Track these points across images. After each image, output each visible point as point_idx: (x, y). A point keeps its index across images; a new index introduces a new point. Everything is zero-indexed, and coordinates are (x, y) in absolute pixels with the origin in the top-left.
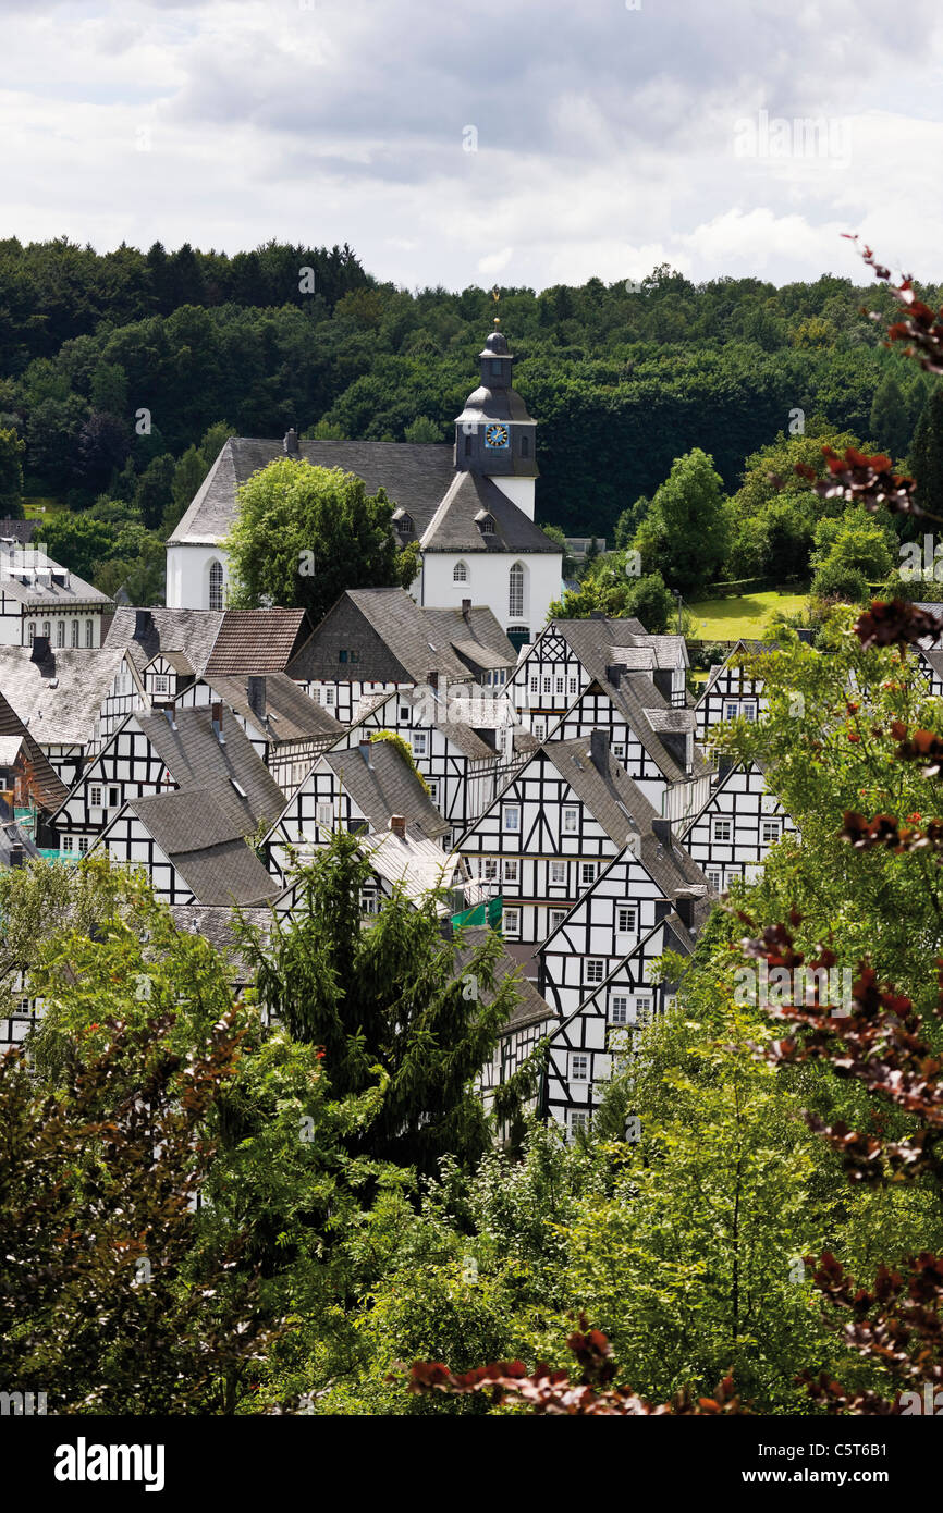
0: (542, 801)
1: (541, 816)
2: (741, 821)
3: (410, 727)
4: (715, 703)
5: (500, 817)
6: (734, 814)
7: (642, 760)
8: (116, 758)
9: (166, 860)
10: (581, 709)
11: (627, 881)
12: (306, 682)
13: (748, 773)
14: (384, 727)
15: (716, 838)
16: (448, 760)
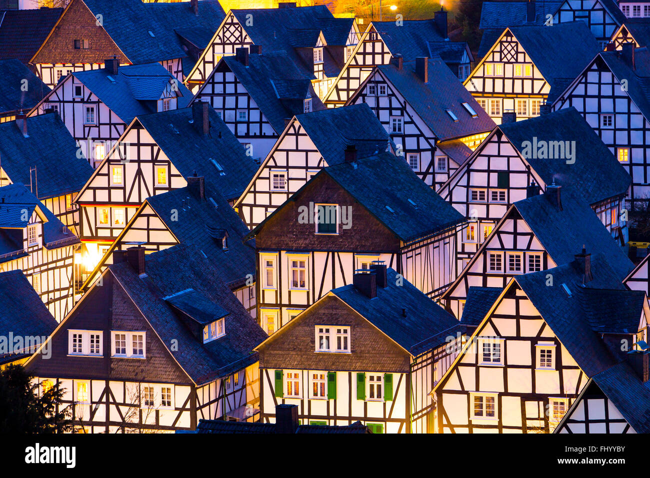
0: (139, 161)
1: (139, 173)
2: (293, 173)
3: (82, 101)
4: (354, 72)
5: (108, 175)
6: (288, 167)
7: (261, 122)
10: (213, 83)
11: (148, 229)
12: (51, 65)
13: (297, 134)
14: (64, 102)
15: (275, 187)
16: (112, 126)
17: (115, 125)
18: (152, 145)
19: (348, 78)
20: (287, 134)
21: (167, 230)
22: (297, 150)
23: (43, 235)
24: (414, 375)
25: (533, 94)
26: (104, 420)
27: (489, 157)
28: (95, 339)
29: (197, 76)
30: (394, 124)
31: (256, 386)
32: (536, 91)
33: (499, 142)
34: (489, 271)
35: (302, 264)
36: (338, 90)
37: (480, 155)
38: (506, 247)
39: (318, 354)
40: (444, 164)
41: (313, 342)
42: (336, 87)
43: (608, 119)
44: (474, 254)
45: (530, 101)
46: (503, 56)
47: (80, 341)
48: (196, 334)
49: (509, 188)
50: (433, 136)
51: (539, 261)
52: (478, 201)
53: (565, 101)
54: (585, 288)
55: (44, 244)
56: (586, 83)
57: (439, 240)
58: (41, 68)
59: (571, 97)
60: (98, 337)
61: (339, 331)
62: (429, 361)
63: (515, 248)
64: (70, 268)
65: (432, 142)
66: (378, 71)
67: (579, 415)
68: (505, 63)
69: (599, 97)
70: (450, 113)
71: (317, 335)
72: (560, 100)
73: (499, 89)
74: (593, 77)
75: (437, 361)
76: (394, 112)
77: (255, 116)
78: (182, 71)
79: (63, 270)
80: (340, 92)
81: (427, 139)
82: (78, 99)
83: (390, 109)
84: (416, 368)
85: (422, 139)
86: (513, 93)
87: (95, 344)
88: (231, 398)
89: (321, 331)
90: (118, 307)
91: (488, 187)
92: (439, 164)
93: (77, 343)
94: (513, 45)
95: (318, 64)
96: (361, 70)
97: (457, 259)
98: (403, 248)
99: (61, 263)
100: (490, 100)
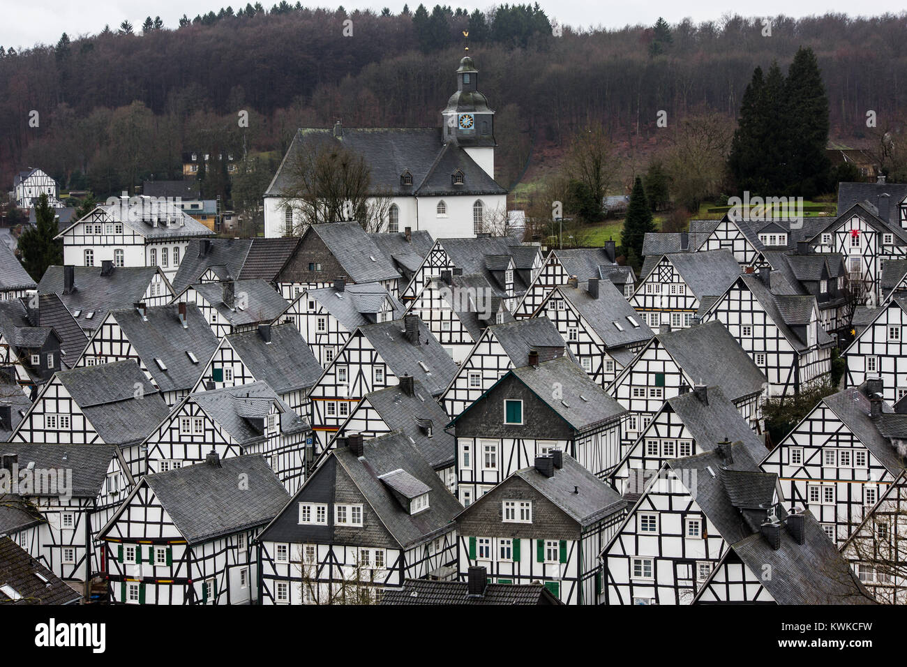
0: (360, 363)
1: (361, 373)
2: (487, 374)
3: (315, 313)
4: (539, 291)
5: (335, 374)
6: (482, 369)
7: (461, 332)
8: (101, 340)
9: (80, 411)
10: (422, 299)
11: (367, 420)
12: (291, 284)
13: (490, 342)
14: (300, 314)
15: (472, 385)
16: (339, 334)
17: (341, 333)
18: (371, 350)
19: (534, 296)
20: (482, 341)
21: (382, 420)
22: (490, 355)
23: (280, 424)
24: (584, 541)
25: (685, 308)
26: (328, 578)
27: (648, 360)
28: (321, 510)
29: (410, 293)
30: (571, 334)
31: (454, 550)
32: (688, 307)
33: (656, 348)
34: (647, 456)
35: (493, 449)
36: (525, 306)
37: (640, 359)
38: (661, 436)
39: (505, 524)
40: (612, 366)
41: (501, 513)
42: (524, 302)
43: (747, 330)
44: (635, 440)
45: (682, 315)
46: (661, 277)
47: (309, 512)
48: (404, 506)
49: (664, 387)
50: (603, 344)
51: (689, 448)
52: (639, 397)
53: (712, 314)
54: (727, 470)
55: (281, 431)
56: (729, 300)
57: (606, 430)
58: (282, 286)
59: (716, 311)
60: (323, 508)
61: (522, 505)
62: (597, 530)
63: (669, 436)
64: (302, 451)
65: (602, 348)
66: (557, 290)
67: (720, 577)
68: (663, 283)
69: (740, 311)
70: (617, 324)
71: (504, 507)
72: (707, 314)
73: (657, 304)
74: (735, 295)
75: (604, 529)
76: (570, 324)
77: (456, 326)
78: (398, 289)
79: (297, 452)
80: (527, 307)
81: (597, 346)
82: (311, 311)
83: (568, 321)
84: (586, 535)
85: (593, 345)
86: (669, 308)
87: (321, 514)
88: (433, 559)
89: (507, 504)
90: (340, 484)
91: (647, 386)
92: (608, 366)
93: (306, 513)
94: (669, 268)
95: (509, 284)
96: (544, 289)
97: (621, 445)
98: (576, 436)
99: (295, 447)
100: (650, 314)
